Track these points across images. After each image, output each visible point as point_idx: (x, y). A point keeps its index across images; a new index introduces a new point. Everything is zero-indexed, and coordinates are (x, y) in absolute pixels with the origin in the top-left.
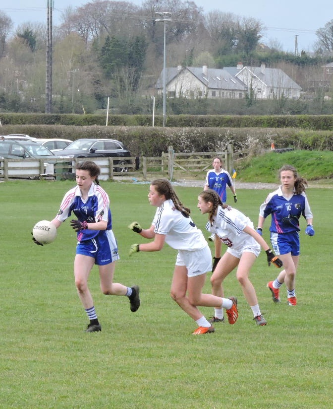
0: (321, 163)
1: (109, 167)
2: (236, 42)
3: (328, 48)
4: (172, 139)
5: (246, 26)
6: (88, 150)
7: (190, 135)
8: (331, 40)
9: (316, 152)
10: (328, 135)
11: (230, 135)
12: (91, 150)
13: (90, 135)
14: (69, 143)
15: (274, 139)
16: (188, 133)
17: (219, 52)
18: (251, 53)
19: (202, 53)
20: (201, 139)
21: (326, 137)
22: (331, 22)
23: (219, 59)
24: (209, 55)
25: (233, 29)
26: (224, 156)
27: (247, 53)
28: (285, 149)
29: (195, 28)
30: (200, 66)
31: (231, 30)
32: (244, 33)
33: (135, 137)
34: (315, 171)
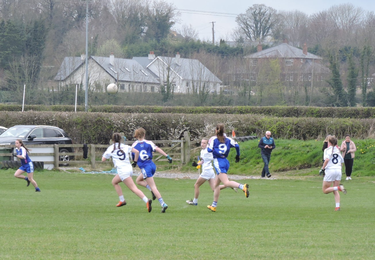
0: (289, 153)
1: (54, 155)
2: (146, 29)
3: (250, 37)
4: (119, 126)
5: (157, 11)
6: (26, 138)
7: (139, 121)
8: (253, 28)
9: (282, 140)
10: (295, 123)
11: (185, 121)
12: (29, 137)
13: (26, 122)
14: (3, 129)
15: (235, 125)
16: (137, 119)
17: (126, 40)
18: (163, 41)
19: (108, 41)
20: (152, 126)
21: (293, 124)
22: (253, 7)
23: (126, 48)
24: (115, 43)
25: (141, 14)
26: (180, 144)
27: (158, 41)
28: (247, 137)
29: (99, 13)
30: (107, 55)
31: (139, 15)
32: (154, 19)
33: (77, 124)
34: (282, 161)
